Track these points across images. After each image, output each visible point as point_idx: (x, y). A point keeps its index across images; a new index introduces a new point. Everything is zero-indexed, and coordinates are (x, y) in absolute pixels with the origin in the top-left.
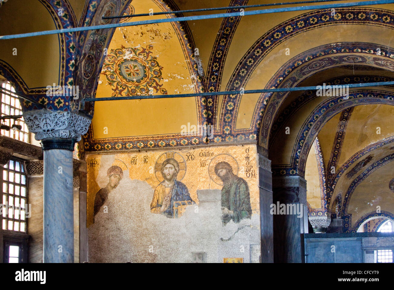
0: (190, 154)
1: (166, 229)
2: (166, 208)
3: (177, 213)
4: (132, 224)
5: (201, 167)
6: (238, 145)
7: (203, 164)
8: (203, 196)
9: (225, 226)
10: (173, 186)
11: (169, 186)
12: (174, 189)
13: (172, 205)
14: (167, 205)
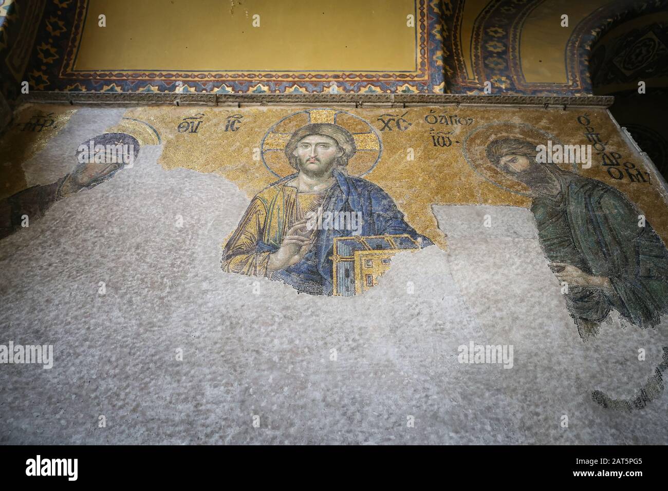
0: (389, 117)
1: (291, 341)
2: (297, 257)
3: (347, 275)
5: (435, 145)
6: (550, 106)
7: (441, 140)
8: (460, 223)
9: (594, 336)
10: (332, 191)
11: (315, 188)
12: (334, 199)
13: (327, 246)
14: (300, 247)
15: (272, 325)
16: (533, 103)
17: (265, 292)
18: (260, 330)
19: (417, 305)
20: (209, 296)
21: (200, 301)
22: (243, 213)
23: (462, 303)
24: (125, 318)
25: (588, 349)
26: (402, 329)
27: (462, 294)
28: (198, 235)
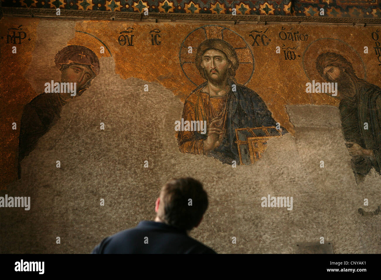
0: (258, 33)
1: (224, 190)
2: (218, 142)
3: (246, 153)
4: (130, 179)
5: (286, 59)
6: (356, 24)
7: (289, 54)
8: (301, 118)
9: (362, 182)
10: (229, 96)
11: (219, 94)
12: (232, 102)
13: (233, 135)
14: (219, 135)
15: (213, 182)
16: (346, 23)
17: (206, 164)
18: (208, 185)
19: (282, 169)
20: (177, 167)
21: (173, 170)
22: (182, 113)
23: (303, 167)
24: (136, 182)
25: (359, 189)
26: (275, 182)
27: (303, 162)
28: (159, 128)
